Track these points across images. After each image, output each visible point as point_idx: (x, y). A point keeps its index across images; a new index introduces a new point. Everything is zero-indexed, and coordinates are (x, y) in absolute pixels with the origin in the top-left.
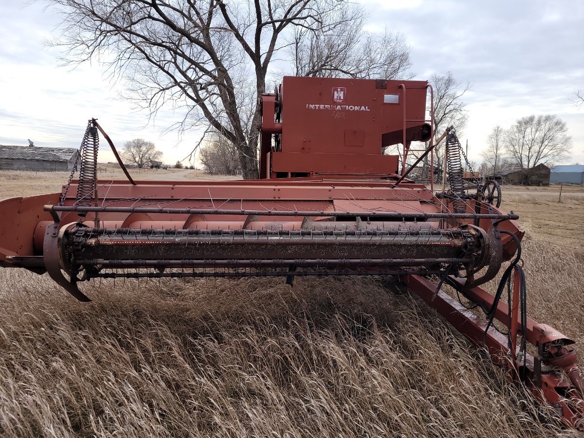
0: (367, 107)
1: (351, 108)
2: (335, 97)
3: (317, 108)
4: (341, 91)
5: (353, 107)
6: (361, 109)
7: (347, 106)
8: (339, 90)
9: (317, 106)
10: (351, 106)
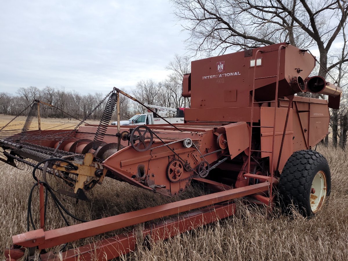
0: (238, 72)
1: (228, 75)
2: (218, 69)
3: (208, 78)
4: (222, 64)
5: (229, 74)
6: (235, 74)
7: (226, 74)
8: (220, 63)
9: (208, 76)
10: (228, 74)
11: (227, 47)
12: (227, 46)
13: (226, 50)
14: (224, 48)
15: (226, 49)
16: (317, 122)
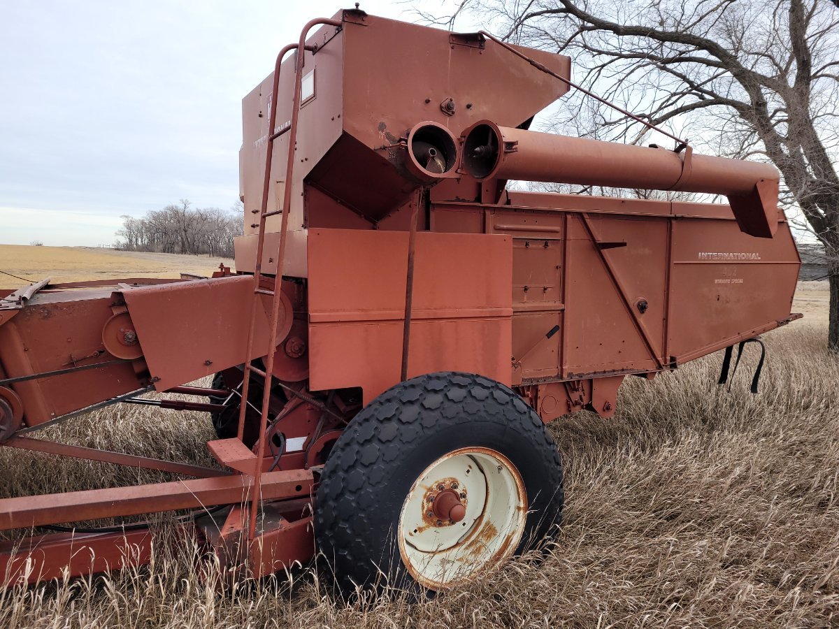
3: (259, 145)
9: (259, 141)
11: (603, 66)
12: (601, 64)
13: (599, 75)
14: (592, 70)
15: (600, 71)
16: (716, 281)
